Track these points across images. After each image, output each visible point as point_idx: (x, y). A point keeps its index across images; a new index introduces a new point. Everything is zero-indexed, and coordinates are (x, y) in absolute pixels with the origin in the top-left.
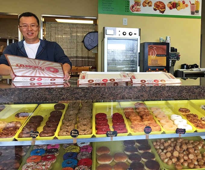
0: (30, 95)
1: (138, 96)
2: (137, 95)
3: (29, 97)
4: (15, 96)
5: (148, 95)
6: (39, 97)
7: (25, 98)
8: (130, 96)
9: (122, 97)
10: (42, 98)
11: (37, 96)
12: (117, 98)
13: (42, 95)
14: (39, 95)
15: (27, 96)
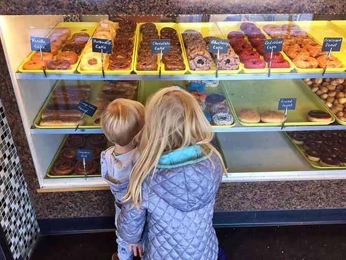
0: (156, 4)
1: (326, 7)
2: (324, 6)
3: (154, 6)
4: (134, 4)
5: (343, 6)
6: (168, 6)
7: (148, 8)
8: (311, 7)
9: (298, 9)
10: (174, 8)
11: (166, 5)
12: (290, 9)
13: (173, 3)
14: (169, 4)
15: (151, 5)
